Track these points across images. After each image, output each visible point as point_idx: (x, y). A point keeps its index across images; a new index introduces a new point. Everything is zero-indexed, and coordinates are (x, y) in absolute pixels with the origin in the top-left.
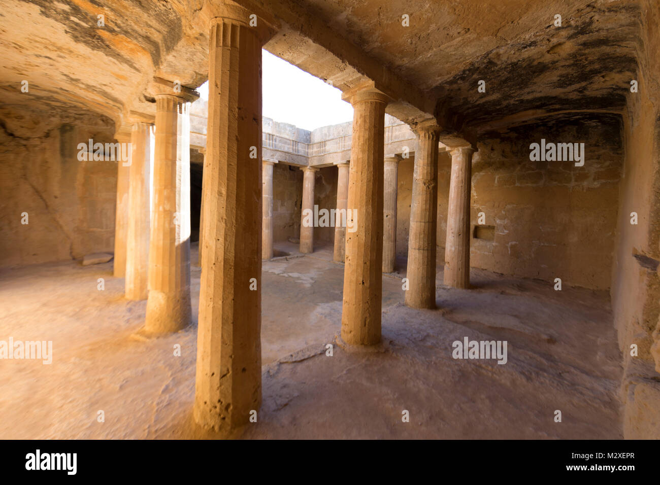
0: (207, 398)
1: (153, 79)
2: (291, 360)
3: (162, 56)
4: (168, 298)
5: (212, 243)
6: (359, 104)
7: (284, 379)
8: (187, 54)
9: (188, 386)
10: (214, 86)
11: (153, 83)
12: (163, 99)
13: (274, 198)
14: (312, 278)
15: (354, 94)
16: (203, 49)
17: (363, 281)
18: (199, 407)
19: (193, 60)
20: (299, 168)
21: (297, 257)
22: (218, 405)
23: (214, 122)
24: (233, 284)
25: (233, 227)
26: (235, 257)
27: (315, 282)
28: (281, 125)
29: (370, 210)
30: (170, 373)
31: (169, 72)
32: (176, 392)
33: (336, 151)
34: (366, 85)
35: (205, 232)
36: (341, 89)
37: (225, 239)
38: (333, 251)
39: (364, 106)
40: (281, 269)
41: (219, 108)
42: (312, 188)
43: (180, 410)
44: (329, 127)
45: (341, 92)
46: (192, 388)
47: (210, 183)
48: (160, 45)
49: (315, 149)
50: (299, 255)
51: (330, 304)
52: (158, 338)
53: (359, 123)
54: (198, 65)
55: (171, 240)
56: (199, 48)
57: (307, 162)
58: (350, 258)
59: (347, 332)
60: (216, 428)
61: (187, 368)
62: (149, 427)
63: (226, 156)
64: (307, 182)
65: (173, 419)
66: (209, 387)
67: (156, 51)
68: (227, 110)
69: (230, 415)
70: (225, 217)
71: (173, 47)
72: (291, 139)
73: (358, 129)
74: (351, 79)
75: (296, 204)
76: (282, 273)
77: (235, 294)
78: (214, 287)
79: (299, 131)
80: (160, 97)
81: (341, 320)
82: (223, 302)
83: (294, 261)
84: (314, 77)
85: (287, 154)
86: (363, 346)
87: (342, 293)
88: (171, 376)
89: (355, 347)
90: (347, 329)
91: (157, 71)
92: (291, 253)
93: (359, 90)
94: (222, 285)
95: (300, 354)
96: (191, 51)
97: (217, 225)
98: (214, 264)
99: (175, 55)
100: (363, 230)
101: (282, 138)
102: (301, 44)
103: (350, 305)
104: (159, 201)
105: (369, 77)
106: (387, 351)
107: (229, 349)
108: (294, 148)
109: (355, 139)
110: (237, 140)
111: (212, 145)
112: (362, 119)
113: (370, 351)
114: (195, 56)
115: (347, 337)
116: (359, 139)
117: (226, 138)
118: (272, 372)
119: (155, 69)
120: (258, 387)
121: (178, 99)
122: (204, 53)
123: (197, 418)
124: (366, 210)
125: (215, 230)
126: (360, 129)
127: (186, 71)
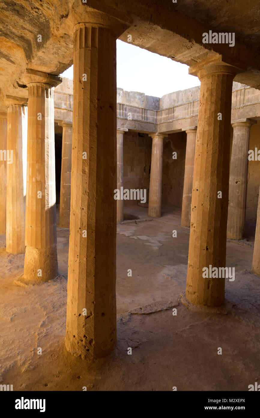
0: (75, 333)
1: (26, 70)
2: (140, 312)
3: (33, 52)
4: (41, 253)
5: (78, 212)
6: (206, 78)
7: (135, 327)
8: (53, 49)
9: (59, 324)
10: (78, 83)
11: (25, 74)
12: (33, 87)
13: (124, 165)
14: (159, 242)
15: (200, 68)
16: (67, 44)
17: (207, 247)
18: (69, 339)
19: (58, 54)
20: (147, 135)
21: (146, 220)
22: (84, 339)
23: (78, 112)
24: (94, 245)
25: (94, 199)
26: (96, 223)
27: (163, 245)
28: (131, 94)
29: (215, 181)
30: (45, 313)
31: (39, 64)
32: (51, 327)
33: (184, 117)
34: (213, 59)
35: (72, 203)
36: (188, 64)
37: (88, 208)
38: (181, 216)
39: (210, 80)
40: (131, 231)
41: (83, 100)
42: (161, 154)
43: (55, 340)
44: (178, 93)
45: (189, 67)
46: (63, 325)
47: (76, 163)
48: (32, 42)
49: (164, 116)
50: (148, 219)
51: (176, 267)
52: (34, 285)
53: (206, 96)
54: (62, 57)
55: (41, 206)
56: (64, 44)
57: (156, 129)
58: (195, 225)
59: (191, 293)
60: (83, 357)
61: (57, 310)
62: (34, 350)
63: (89, 140)
64: (156, 148)
65: (50, 347)
66: (76, 325)
67: (29, 47)
68: (89, 102)
69: (92, 348)
70: (88, 191)
71: (43, 45)
72: (140, 107)
73: (205, 103)
74: (198, 55)
75: (145, 169)
76: (132, 236)
77: (96, 253)
78: (80, 246)
79: (148, 99)
80: (31, 85)
81: (186, 281)
82: (87, 259)
83: (143, 225)
84: (162, 56)
85: (136, 122)
86: (206, 307)
87: (187, 257)
88: (46, 315)
89: (198, 306)
90: (191, 290)
91: (29, 63)
92: (140, 216)
93: (206, 64)
94: (86, 246)
95: (148, 307)
96: (57, 47)
97: (82, 197)
98: (80, 228)
99: (44, 51)
100: (208, 199)
101: (131, 106)
102: (151, 31)
103: (194, 268)
104: (32, 174)
105: (217, 52)
106: (229, 313)
107: (92, 297)
108: (143, 115)
109: (202, 112)
110: (97, 126)
111: (77, 132)
112: (208, 92)
113: (213, 312)
114: (59, 50)
115: (190, 297)
116: (205, 112)
117: (88, 126)
118: (124, 320)
119: (27, 62)
120: (113, 330)
121: (45, 85)
122: (67, 47)
123: (68, 347)
124: (211, 180)
125: (80, 201)
126: (206, 102)
127: (52, 62)
